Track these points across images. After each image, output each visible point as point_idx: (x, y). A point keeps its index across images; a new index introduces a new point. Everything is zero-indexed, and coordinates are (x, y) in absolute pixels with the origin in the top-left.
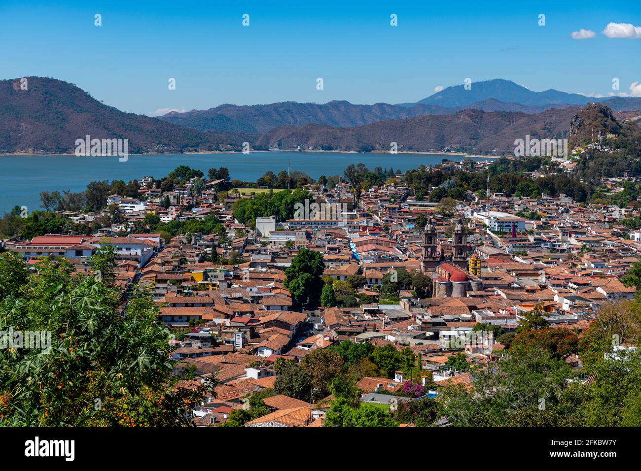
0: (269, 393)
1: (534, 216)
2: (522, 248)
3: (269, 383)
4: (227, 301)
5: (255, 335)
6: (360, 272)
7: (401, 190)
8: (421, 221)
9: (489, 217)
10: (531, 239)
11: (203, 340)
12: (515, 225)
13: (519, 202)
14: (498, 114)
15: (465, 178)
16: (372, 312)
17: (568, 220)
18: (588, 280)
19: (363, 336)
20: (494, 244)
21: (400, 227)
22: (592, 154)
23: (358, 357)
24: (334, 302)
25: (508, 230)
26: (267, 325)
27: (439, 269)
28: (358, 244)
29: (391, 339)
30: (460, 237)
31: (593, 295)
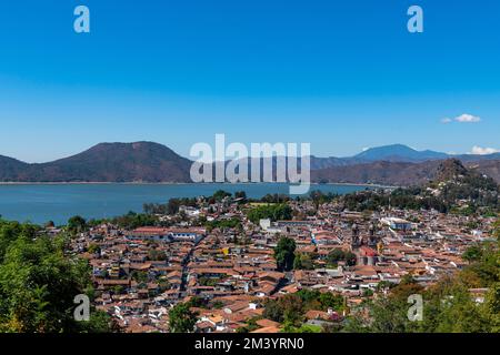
0: (260, 318)
1: (416, 221)
2: (409, 238)
3: (260, 311)
4: (241, 265)
5: (255, 285)
6: (316, 250)
7: (341, 205)
8: (351, 222)
9: (390, 220)
10: (414, 233)
11: (227, 287)
12: (405, 225)
13: (407, 213)
14: (398, 163)
15: (377, 199)
16: (322, 273)
17: (435, 223)
18: (446, 257)
19: (315, 287)
20: (393, 236)
21: (339, 226)
22: (450, 186)
23: (311, 299)
24: (300, 267)
25: (401, 228)
26: (262, 279)
27: (360, 249)
28: (316, 235)
29: (332, 288)
30: (372, 231)
31: (448, 266)
